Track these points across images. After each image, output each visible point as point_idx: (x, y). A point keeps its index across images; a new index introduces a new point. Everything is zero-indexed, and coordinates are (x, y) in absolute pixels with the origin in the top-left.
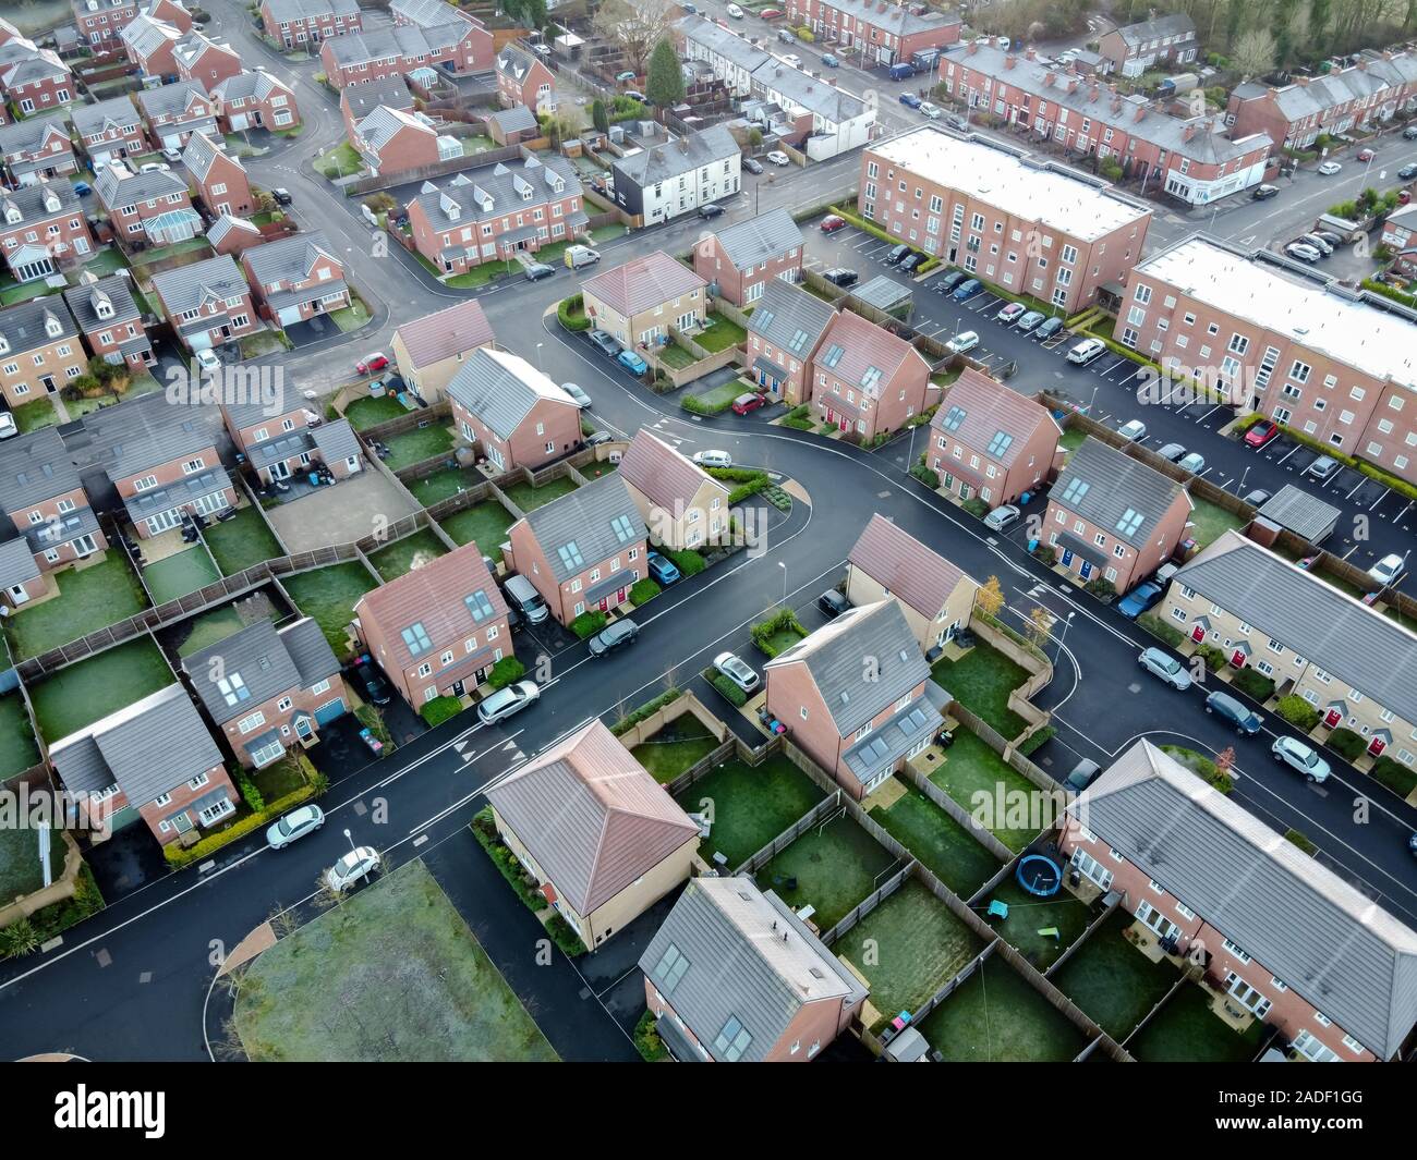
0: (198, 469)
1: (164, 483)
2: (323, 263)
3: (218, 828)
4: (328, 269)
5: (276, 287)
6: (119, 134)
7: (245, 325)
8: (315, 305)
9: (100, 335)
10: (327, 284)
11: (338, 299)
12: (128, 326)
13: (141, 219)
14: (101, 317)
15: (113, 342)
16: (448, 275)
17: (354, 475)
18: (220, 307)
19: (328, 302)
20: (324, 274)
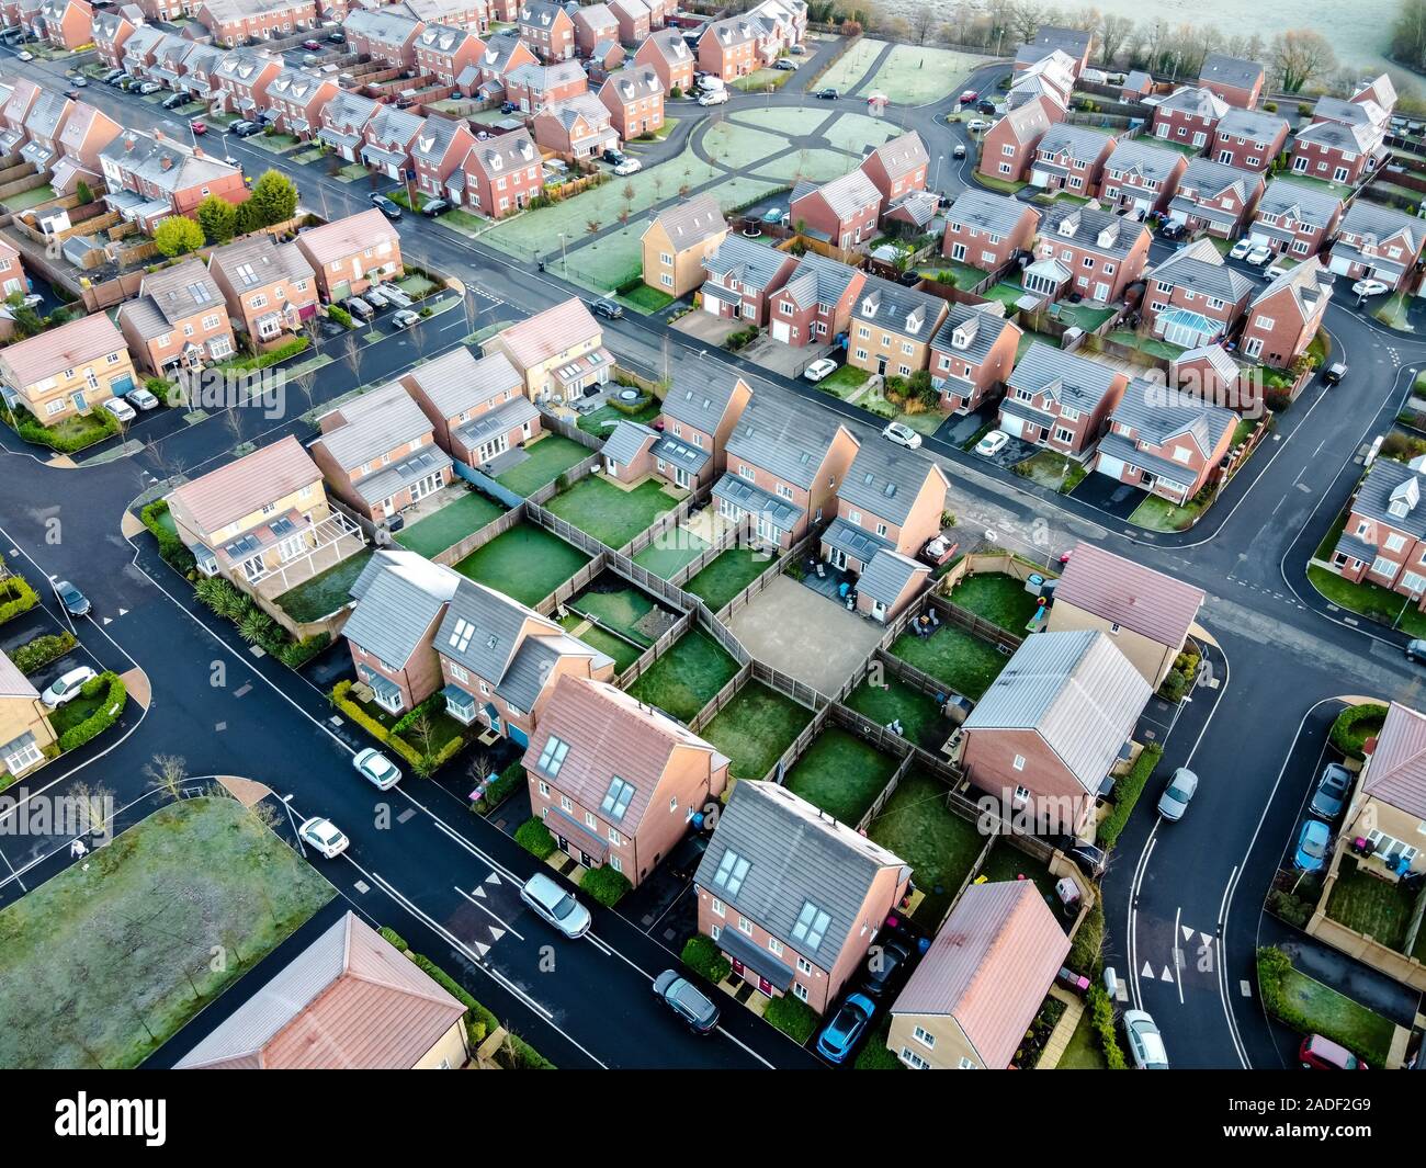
0: (787, 498)
1: (759, 485)
2: (1187, 442)
3: (372, 709)
4: (1190, 452)
5: (1125, 431)
6: (1294, 227)
7: (1066, 442)
8: (1147, 478)
9: (942, 357)
10: (1178, 467)
11: (1175, 489)
12: (968, 366)
13: (1169, 302)
14: (953, 343)
15: (947, 370)
16: (1331, 567)
17: (871, 619)
18: (1056, 409)
19: (1163, 484)
20: (1182, 455)
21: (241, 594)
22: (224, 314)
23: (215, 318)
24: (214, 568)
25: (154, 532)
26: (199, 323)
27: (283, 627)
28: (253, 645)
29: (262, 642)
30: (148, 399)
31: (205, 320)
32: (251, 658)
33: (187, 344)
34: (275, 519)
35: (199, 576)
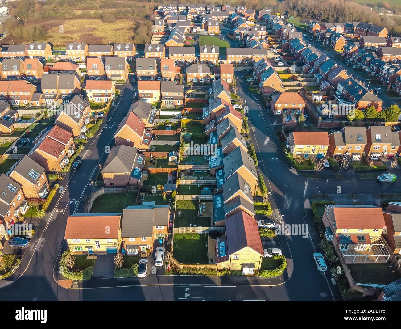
21: (337, 256)
22: (363, 147)
23: (360, 147)
24: (330, 238)
25: (314, 212)
26: (354, 147)
27: (346, 278)
28: (333, 278)
29: (337, 279)
30: (327, 164)
31: (357, 147)
32: (330, 282)
33: (347, 152)
34: (361, 235)
35: (323, 238)
